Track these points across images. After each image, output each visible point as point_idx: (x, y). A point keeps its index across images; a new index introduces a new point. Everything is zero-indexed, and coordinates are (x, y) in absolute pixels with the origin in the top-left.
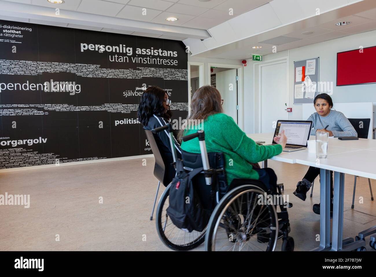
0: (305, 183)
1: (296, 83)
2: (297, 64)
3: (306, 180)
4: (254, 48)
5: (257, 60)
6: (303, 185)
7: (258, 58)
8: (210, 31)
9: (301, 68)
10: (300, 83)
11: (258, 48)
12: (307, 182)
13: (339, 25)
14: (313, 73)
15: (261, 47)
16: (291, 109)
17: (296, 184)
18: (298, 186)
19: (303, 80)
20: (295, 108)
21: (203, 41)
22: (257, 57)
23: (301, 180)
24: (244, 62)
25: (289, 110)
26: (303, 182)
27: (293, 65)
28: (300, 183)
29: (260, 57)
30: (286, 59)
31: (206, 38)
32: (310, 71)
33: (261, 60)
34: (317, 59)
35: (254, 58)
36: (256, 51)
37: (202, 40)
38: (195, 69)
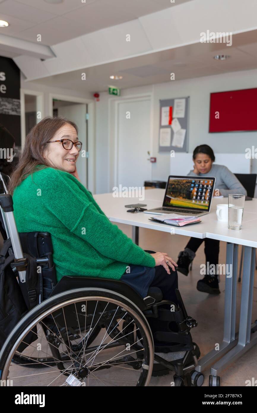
0: (188, 254)
1: (161, 127)
2: (163, 103)
3: (188, 250)
4: (112, 77)
5: (114, 94)
6: (185, 257)
7: (115, 92)
8: (54, 48)
9: (167, 109)
10: (165, 127)
11: (117, 78)
12: (189, 251)
13: (218, 59)
14: (182, 115)
15: (121, 78)
16: (155, 159)
17: (177, 254)
18: (179, 257)
19: (170, 122)
20: (161, 158)
21: (43, 62)
22: (114, 90)
23: (183, 250)
24: (96, 95)
25: (153, 160)
26: (185, 252)
27: (158, 105)
28: (182, 253)
29: (118, 91)
30: (149, 96)
31: (49, 57)
32: (179, 113)
33: (118, 94)
34: (187, 99)
35: (110, 91)
36: (114, 82)
37: (42, 60)
38: (31, 100)
